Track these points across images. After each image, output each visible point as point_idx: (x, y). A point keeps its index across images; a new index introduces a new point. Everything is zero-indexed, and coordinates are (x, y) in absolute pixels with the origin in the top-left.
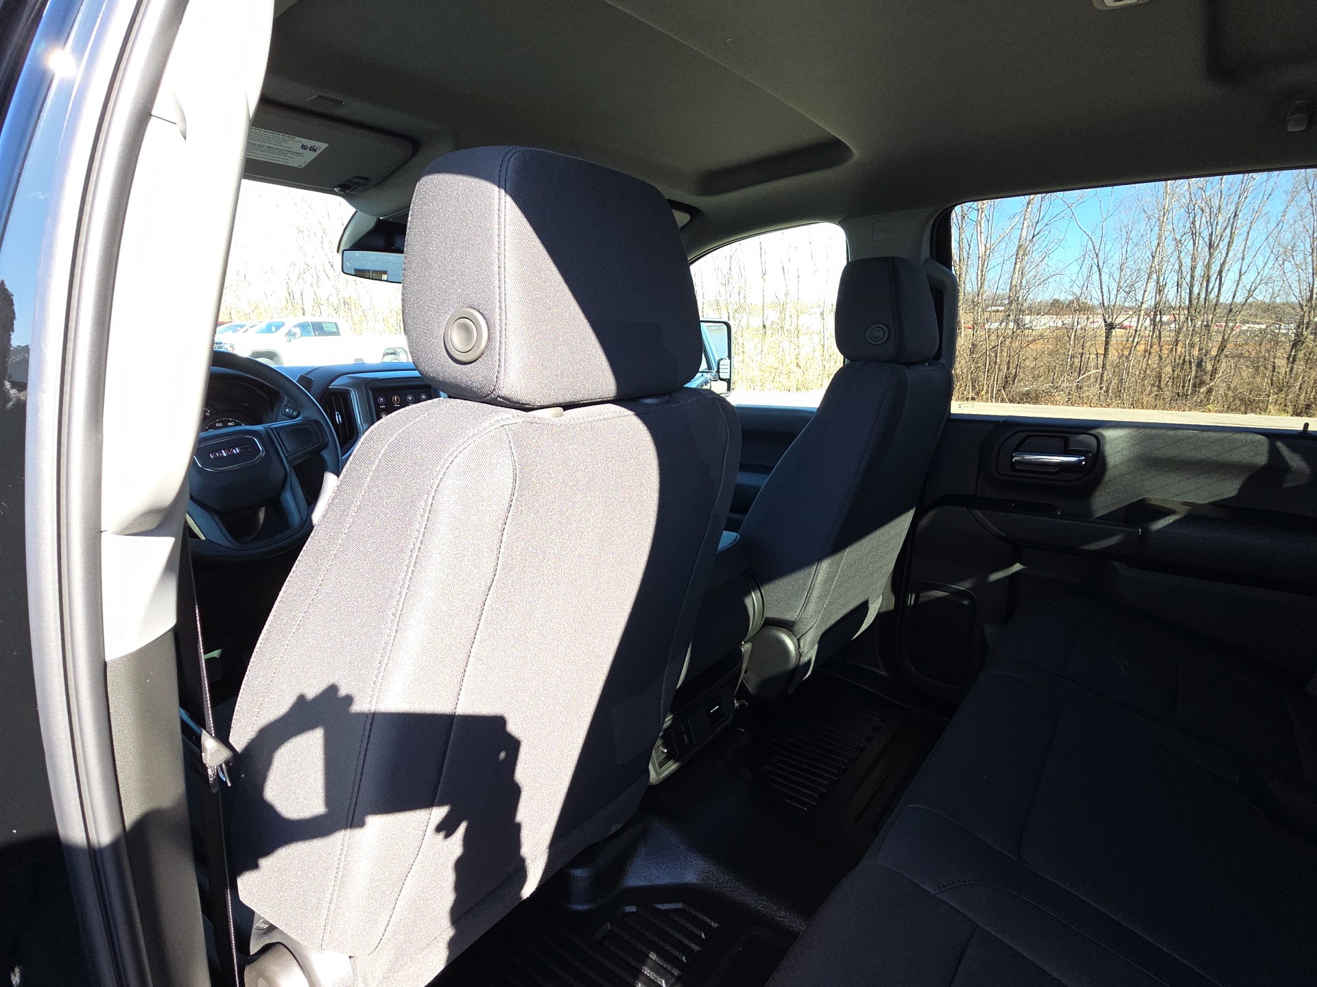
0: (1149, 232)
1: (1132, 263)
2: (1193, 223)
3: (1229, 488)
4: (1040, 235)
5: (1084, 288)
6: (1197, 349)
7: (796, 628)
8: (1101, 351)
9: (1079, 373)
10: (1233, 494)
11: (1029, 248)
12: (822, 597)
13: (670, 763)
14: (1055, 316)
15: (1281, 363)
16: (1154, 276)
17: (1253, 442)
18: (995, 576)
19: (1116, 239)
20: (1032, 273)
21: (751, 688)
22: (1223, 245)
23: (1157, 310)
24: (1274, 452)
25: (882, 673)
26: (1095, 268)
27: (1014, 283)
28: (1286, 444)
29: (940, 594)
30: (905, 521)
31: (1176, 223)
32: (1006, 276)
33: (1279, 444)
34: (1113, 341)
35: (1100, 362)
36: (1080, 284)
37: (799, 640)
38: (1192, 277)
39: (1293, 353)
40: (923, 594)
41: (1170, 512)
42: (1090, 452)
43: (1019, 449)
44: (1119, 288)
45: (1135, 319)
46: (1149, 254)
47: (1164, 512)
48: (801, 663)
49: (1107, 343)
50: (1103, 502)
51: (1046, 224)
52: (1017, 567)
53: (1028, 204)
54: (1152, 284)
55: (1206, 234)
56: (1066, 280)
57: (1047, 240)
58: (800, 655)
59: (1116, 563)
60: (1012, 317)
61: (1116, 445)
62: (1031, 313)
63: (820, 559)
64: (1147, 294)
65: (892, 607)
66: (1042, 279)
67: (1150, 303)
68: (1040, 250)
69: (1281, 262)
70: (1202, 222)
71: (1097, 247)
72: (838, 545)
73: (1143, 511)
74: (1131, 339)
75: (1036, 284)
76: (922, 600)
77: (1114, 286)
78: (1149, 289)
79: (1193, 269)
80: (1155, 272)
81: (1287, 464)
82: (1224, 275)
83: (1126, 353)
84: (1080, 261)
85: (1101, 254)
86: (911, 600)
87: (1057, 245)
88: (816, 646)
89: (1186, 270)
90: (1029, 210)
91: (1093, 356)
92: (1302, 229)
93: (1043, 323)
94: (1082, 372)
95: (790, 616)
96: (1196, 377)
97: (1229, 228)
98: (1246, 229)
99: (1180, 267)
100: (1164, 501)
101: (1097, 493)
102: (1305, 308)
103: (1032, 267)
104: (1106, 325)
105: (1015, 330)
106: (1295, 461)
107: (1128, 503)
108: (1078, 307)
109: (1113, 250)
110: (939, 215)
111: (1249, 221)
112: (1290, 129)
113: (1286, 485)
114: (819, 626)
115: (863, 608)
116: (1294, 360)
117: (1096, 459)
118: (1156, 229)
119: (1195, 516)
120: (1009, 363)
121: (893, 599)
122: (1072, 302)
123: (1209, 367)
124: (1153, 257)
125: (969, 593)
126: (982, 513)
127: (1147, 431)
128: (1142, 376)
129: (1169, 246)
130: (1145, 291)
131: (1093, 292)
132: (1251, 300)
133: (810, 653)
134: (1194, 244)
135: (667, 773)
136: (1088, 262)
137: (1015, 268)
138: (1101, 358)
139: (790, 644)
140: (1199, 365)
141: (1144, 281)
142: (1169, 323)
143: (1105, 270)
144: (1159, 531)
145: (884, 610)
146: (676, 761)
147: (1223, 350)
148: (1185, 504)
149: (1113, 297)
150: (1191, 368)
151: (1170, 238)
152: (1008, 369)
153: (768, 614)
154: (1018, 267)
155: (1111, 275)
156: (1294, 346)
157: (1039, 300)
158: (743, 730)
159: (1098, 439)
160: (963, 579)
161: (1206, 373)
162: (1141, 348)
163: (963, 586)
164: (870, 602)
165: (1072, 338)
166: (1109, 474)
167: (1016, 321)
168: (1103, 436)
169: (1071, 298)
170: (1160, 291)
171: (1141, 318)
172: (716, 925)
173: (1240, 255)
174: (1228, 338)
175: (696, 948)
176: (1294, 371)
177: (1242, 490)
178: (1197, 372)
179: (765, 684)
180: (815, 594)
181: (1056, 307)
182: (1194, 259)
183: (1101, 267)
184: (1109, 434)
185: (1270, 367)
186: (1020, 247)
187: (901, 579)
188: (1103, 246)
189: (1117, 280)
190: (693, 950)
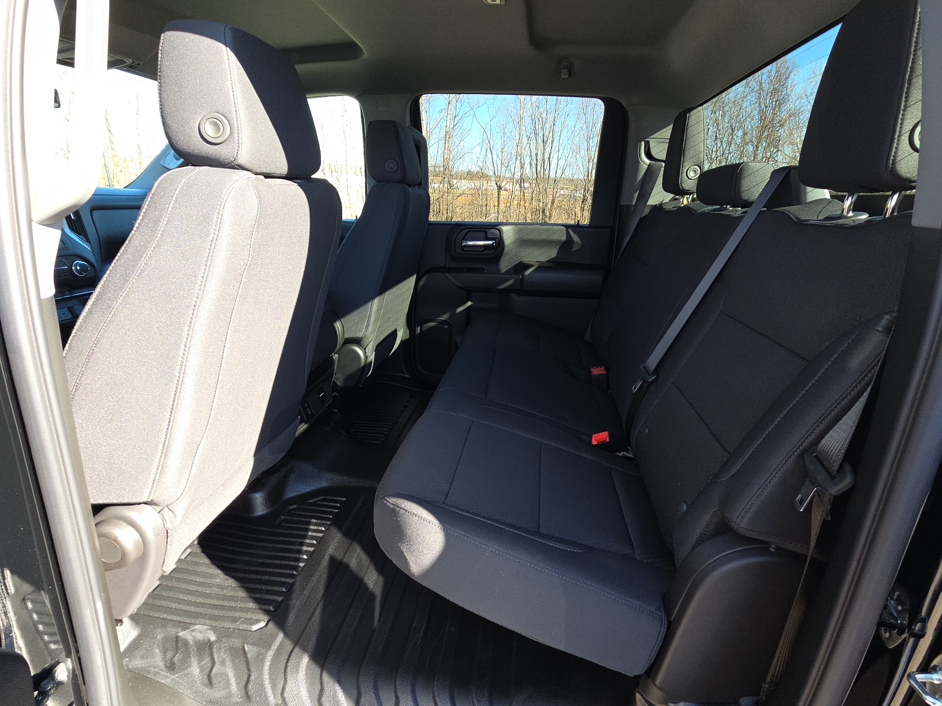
0: (514, 130)
1: (507, 148)
2: (535, 127)
3: (552, 253)
4: (457, 126)
5: (484, 163)
6: (542, 202)
7: (362, 342)
8: (496, 204)
9: (486, 216)
10: (555, 255)
11: (452, 134)
12: (376, 320)
13: (303, 424)
14: (470, 181)
15: (578, 210)
16: (519, 158)
17: (560, 230)
18: (460, 310)
19: (498, 133)
20: (455, 150)
21: (339, 383)
22: (550, 141)
23: (522, 180)
24: (568, 234)
25: (407, 376)
26: (489, 150)
27: (446, 157)
28: (572, 230)
29: (433, 324)
30: (411, 282)
31: (527, 126)
32: (440, 152)
33: (570, 230)
34: (501, 197)
35: (496, 210)
36: (482, 160)
37: (365, 349)
38: (537, 160)
39: (583, 206)
40: (424, 326)
41: (531, 266)
42: (496, 238)
43: (465, 238)
44: (502, 164)
45: (511, 185)
46: (515, 144)
47: (530, 266)
48: (368, 362)
49: (499, 198)
50: (505, 265)
51: (460, 119)
52: (469, 303)
53: (449, 103)
54: (518, 162)
55: (541, 134)
56: (474, 157)
57: (462, 129)
58: (366, 357)
59: (512, 294)
60: (446, 180)
61: (508, 234)
62: (456, 178)
63: (373, 298)
64: (516, 168)
65: (408, 337)
66: (461, 155)
67: (517, 176)
68: (458, 136)
69: (575, 155)
70: (539, 126)
71: (489, 137)
72: (382, 290)
73: (521, 267)
74: (510, 197)
75: (458, 158)
76: (424, 329)
77: (499, 163)
78: (517, 166)
79: (537, 154)
80: (519, 156)
81: (573, 239)
82: (551, 159)
83: (508, 205)
84: (481, 145)
85: (491, 141)
86: (418, 330)
87: (467, 134)
88: (374, 353)
89: (533, 155)
90: (449, 108)
91: (492, 206)
92: (582, 136)
93: (464, 185)
94: (487, 216)
95: (359, 335)
96: (542, 219)
97: (552, 132)
98: (559, 133)
99: (531, 153)
100: (529, 261)
101: (502, 260)
102: (586, 181)
103: (455, 147)
104: (497, 187)
105: (449, 188)
106: (576, 238)
107: (515, 264)
108: (481, 176)
109: (497, 139)
110: (413, 100)
111: (560, 130)
112: (563, 76)
113: (574, 249)
114: (375, 340)
115: (394, 334)
116: (583, 210)
117: (500, 241)
118: (518, 129)
119: (542, 267)
120: (447, 209)
121: (408, 331)
122: (478, 172)
123: (548, 214)
124: (517, 146)
125: (448, 322)
126: (451, 276)
127: (520, 226)
128: (517, 218)
129: (525, 141)
130: (515, 167)
131: (489, 166)
132: (563, 176)
133: (372, 358)
134: (536, 140)
135: (302, 429)
136: (485, 146)
137: (445, 146)
138: (496, 207)
139: (360, 352)
140: (543, 212)
141: (514, 160)
142: (528, 188)
143: (494, 152)
144: (528, 275)
145: (404, 339)
146: (306, 423)
147: (553, 204)
148: (537, 262)
149: (499, 169)
150: (540, 214)
151: (525, 135)
152: (447, 213)
153: (346, 336)
154: (447, 145)
155: (497, 156)
156: (583, 202)
157: (460, 170)
158: (337, 411)
159: (500, 231)
160: (444, 313)
161: (546, 217)
162: (515, 202)
163: (444, 317)
164: (398, 331)
165: (481, 194)
166: (506, 249)
167: (449, 182)
168: (502, 230)
169: (478, 169)
170: (522, 167)
171: (514, 183)
172: (345, 499)
173: (557, 149)
174: (555, 197)
175: (336, 511)
176: (584, 216)
177: (558, 253)
178: (542, 216)
179: (348, 379)
180: (372, 319)
181: (470, 175)
182: (537, 149)
183: (492, 150)
184: (505, 228)
185: (574, 214)
186: (447, 132)
187: (412, 320)
188: (492, 136)
189: (501, 159)
190: (335, 512)
